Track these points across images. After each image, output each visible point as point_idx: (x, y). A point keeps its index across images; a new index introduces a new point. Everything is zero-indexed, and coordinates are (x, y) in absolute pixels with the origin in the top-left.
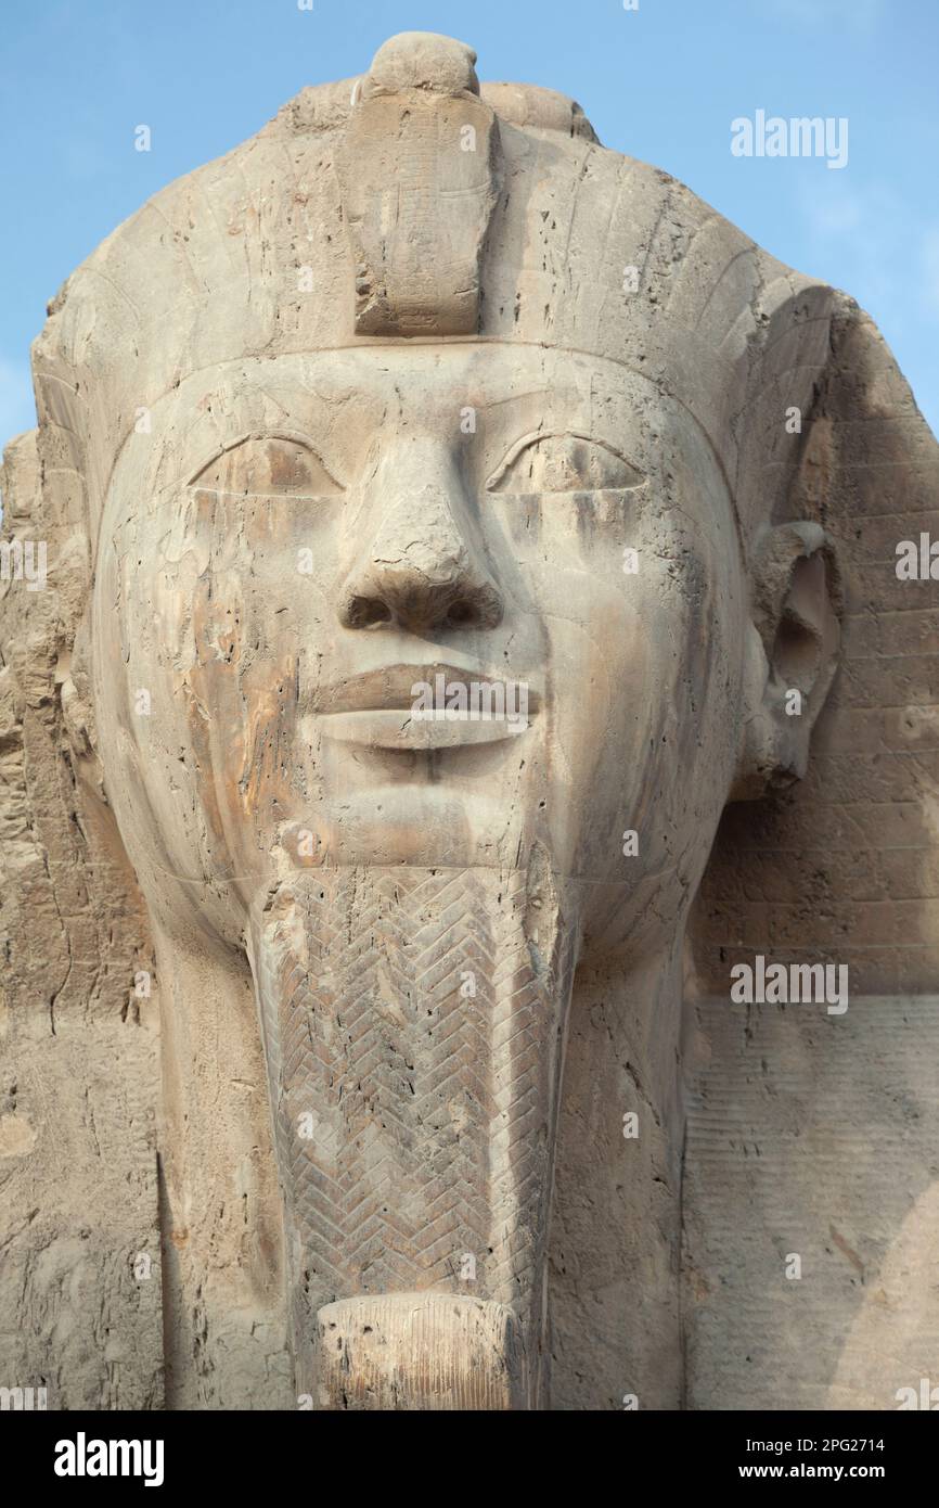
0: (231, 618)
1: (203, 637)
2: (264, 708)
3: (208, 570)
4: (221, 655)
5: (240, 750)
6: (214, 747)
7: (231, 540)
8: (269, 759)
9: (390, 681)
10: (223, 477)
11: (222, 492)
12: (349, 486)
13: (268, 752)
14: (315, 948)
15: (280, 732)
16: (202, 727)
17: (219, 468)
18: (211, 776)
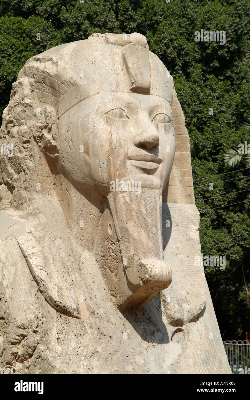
0: (116, 141)
1: (111, 143)
2: (122, 158)
3: (110, 131)
4: (114, 147)
5: (117, 164)
6: (112, 162)
7: (113, 126)
8: (122, 167)
9: (145, 157)
10: (111, 114)
11: (111, 117)
12: (131, 118)
13: (122, 166)
14: (131, 200)
15: (124, 162)
16: (109, 159)
17: (110, 112)
18: (110, 168)
